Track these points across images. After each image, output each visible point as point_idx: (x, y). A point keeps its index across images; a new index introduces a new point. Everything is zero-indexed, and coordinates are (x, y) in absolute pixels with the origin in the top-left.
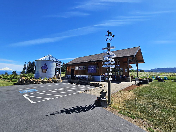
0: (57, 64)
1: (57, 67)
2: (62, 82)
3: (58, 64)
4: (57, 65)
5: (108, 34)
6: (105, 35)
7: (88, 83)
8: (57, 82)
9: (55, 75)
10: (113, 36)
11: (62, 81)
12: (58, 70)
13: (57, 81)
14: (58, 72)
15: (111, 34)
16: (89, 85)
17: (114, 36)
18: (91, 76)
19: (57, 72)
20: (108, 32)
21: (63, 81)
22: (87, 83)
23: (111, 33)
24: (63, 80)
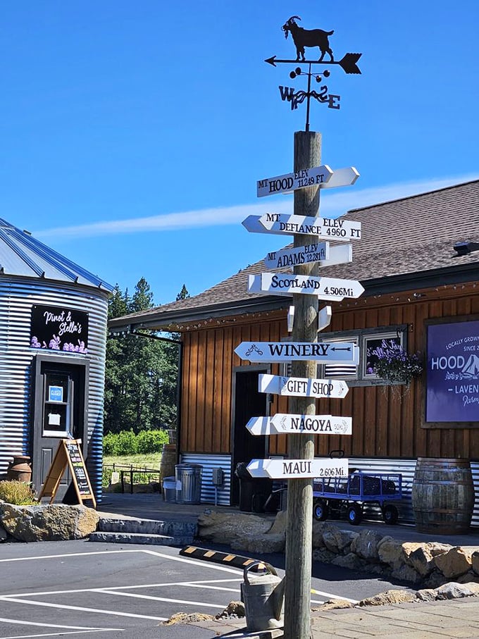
0: (50, 317)
1: (43, 353)
2: (92, 538)
3: (56, 311)
4: (42, 329)
5: (300, 50)
6: (271, 61)
7: (385, 558)
8: (32, 538)
9: (29, 449)
10: (350, 64)
11: (87, 519)
12: (56, 394)
13: (39, 521)
14: (59, 409)
15: (325, 48)
16: (385, 578)
17: (358, 56)
18: (449, 466)
19: (54, 419)
20: (291, 27)
21: (100, 526)
22: (367, 548)
23: (319, 38)
24: (107, 516)
